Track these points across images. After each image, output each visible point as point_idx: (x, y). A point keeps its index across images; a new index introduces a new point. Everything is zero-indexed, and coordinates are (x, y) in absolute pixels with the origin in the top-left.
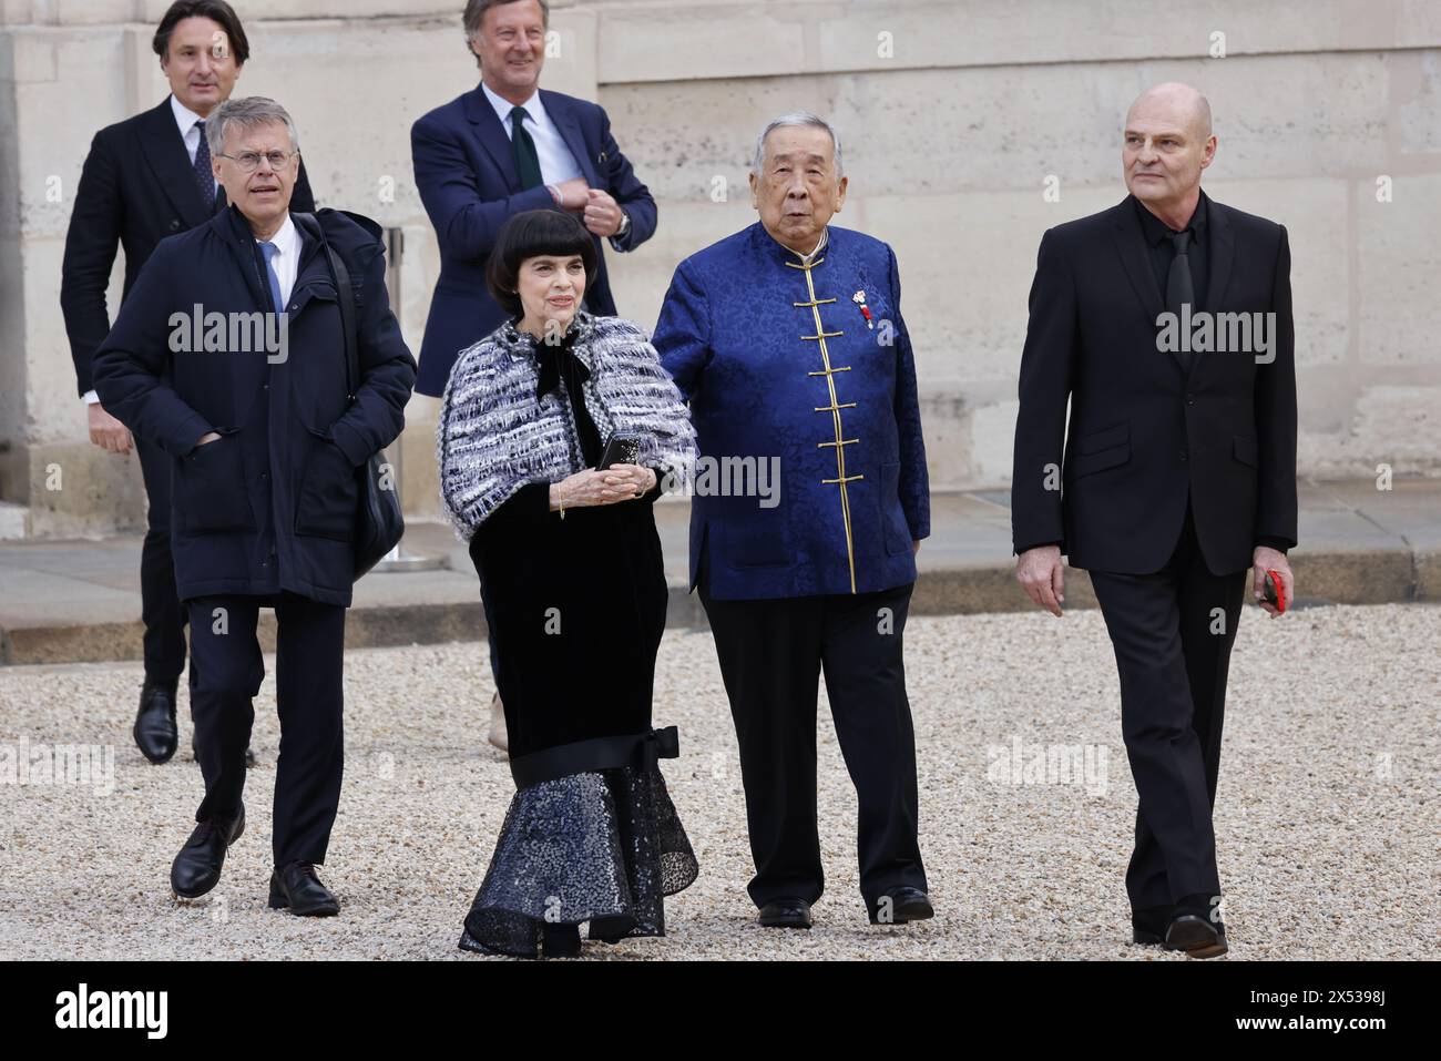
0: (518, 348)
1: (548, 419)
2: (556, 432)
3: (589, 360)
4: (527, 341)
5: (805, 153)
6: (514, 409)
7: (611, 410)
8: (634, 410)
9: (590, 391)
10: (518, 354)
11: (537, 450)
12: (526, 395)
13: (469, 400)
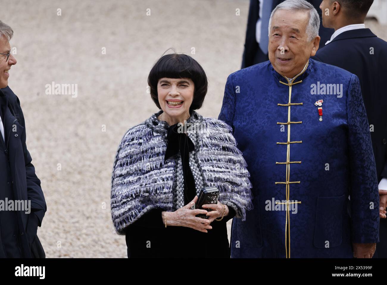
0: (158, 129)
1: (166, 169)
2: (167, 176)
3: (195, 139)
4: (163, 125)
5: (288, 27)
6: (149, 162)
7: (203, 168)
8: (216, 169)
9: (193, 157)
10: (157, 132)
11: (156, 184)
12: (158, 154)
13: (127, 156)
